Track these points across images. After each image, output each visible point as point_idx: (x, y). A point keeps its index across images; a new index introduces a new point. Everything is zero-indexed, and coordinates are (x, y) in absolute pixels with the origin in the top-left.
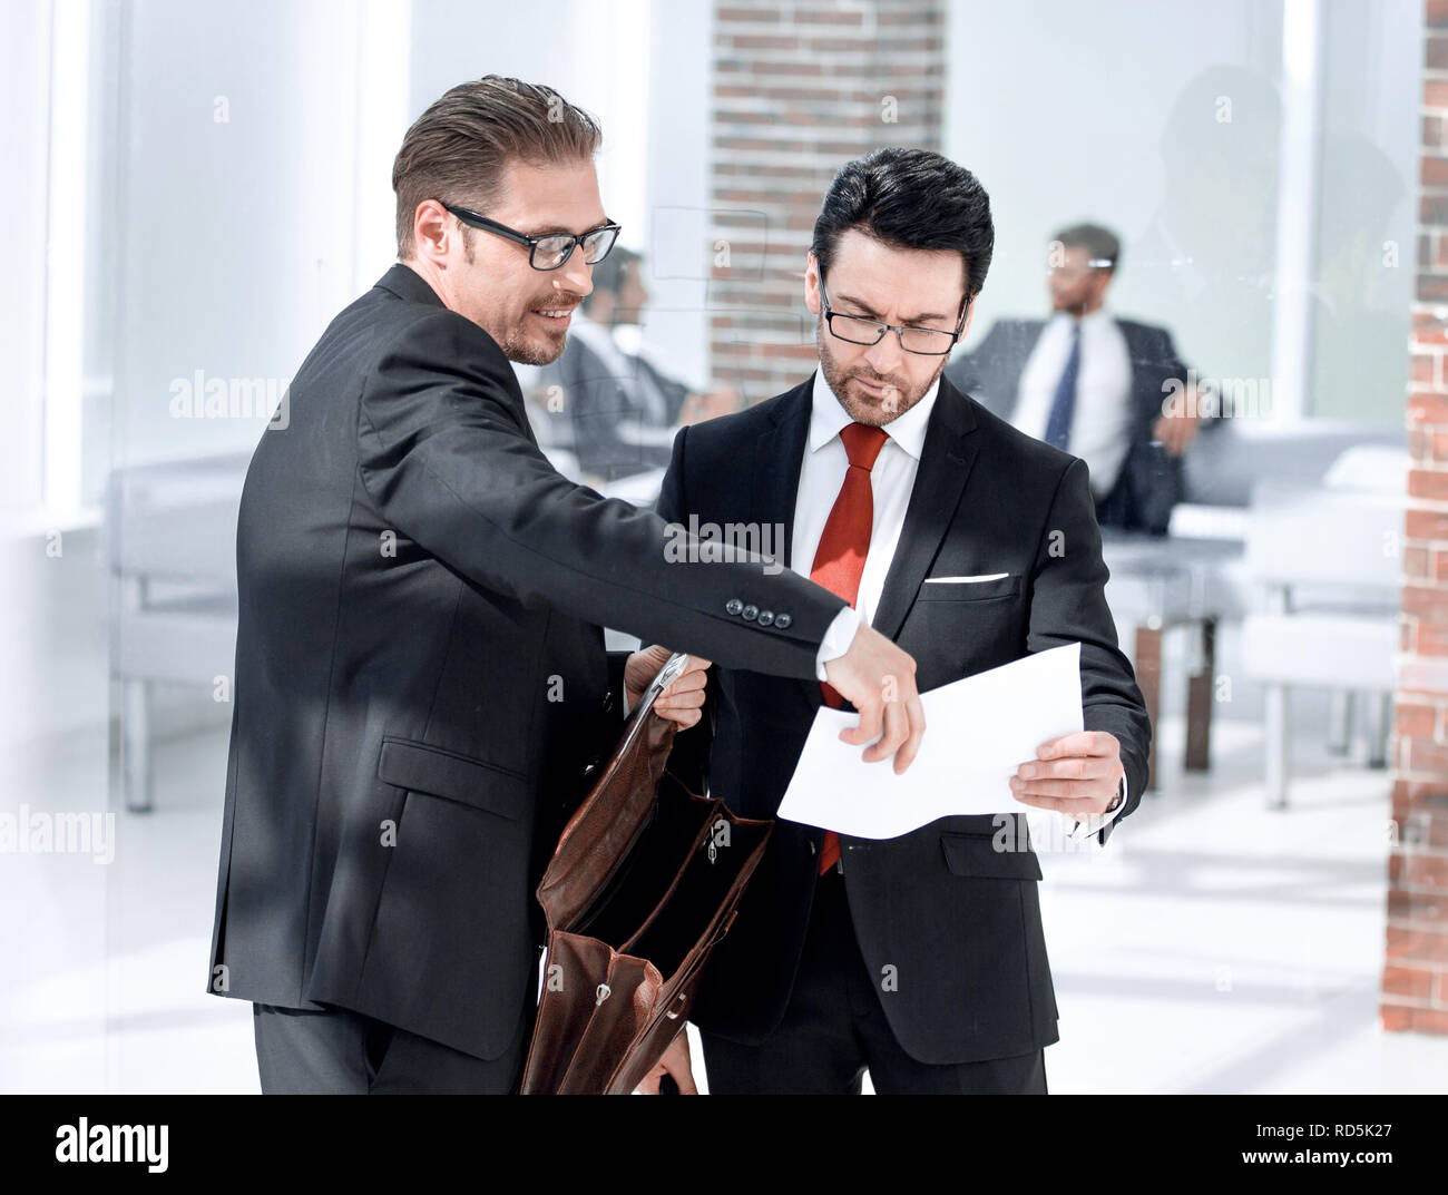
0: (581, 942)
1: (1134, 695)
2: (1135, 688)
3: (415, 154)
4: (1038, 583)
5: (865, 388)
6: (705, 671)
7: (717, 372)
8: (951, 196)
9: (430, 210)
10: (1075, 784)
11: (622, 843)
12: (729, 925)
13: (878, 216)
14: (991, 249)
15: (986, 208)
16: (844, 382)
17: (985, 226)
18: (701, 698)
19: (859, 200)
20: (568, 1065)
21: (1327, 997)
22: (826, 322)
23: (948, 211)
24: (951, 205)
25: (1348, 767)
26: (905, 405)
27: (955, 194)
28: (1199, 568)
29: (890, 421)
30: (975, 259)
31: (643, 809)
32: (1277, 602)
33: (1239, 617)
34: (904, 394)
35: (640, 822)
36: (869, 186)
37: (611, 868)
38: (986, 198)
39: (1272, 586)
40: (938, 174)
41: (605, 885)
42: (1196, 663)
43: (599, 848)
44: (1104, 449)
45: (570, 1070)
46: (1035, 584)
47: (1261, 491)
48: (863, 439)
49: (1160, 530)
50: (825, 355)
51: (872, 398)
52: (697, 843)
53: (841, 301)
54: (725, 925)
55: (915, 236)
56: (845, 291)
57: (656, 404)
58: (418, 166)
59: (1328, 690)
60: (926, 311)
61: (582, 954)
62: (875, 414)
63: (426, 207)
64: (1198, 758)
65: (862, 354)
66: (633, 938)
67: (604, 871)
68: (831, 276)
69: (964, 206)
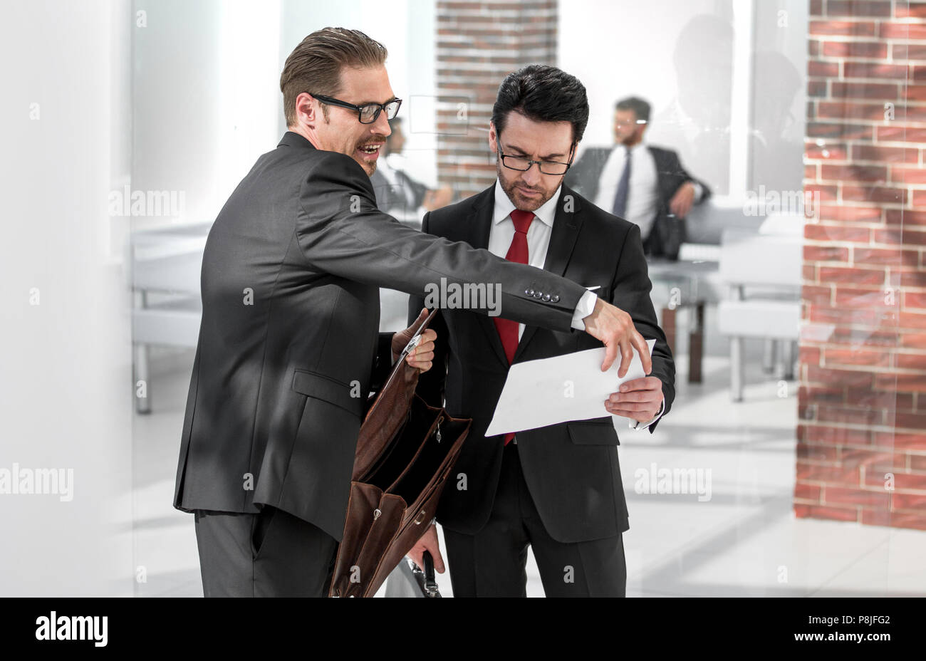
0: (366, 487)
1: (666, 351)
2: (667, 347)
3: (293, 70)
4: (616, 291)
5: (522, 193)
6: (434, 342)
7: (441, 178)
8: (565, 92)
9: (304, 98)
10: (639, 405)
11: (390, 434)
12: (446, 475)
13: (527, 104)
14: (587, 118)
15: (585, 96)
16: (512, 189)
17: (584, 107)
18: (432, 356)
19: (516, 94)
20: (360, 551)
21: (765, 500)
22: (501, 160)
23: (564, 100)
24: (565, 97)
25: (775, 380)
26: (544, 200)
27: (567, 91)
28: (695, 276)
29: (537, 209)
30: (578, 124)
31: (401, 416)
32: (736, 294)
33: (716, 302)
34: (544, 195)
35: (400, 421)
36: (521, 87)
37: (384, 447)
38: (584, 90)
39: (733, 286)
40: (557, 80)
41: (379, 456)
42: (693, 326)
43: (377, 437)
44: (644, 215)
45: (362, 553)
46: (615, 291)
47: (726, 235)
48: (522, 218)
49: (674, 257)
50: (501, 175)
51: (527, 198)
52: (430, 431)
53: (508, 149)
54: (443, 475)
55: (547, 115)
56: (511, 143)
57: (410, 196)
58: (295, 76)
59: (762, 339)
60: (553, 152)
61: (366, 493)
62: (529, 206)
63: (302, 97)
64: (696, 376)
65: (521, 175)
66: (393, 485)
67: (380, 448)
68: (503, 136)
69: (572, 97)
